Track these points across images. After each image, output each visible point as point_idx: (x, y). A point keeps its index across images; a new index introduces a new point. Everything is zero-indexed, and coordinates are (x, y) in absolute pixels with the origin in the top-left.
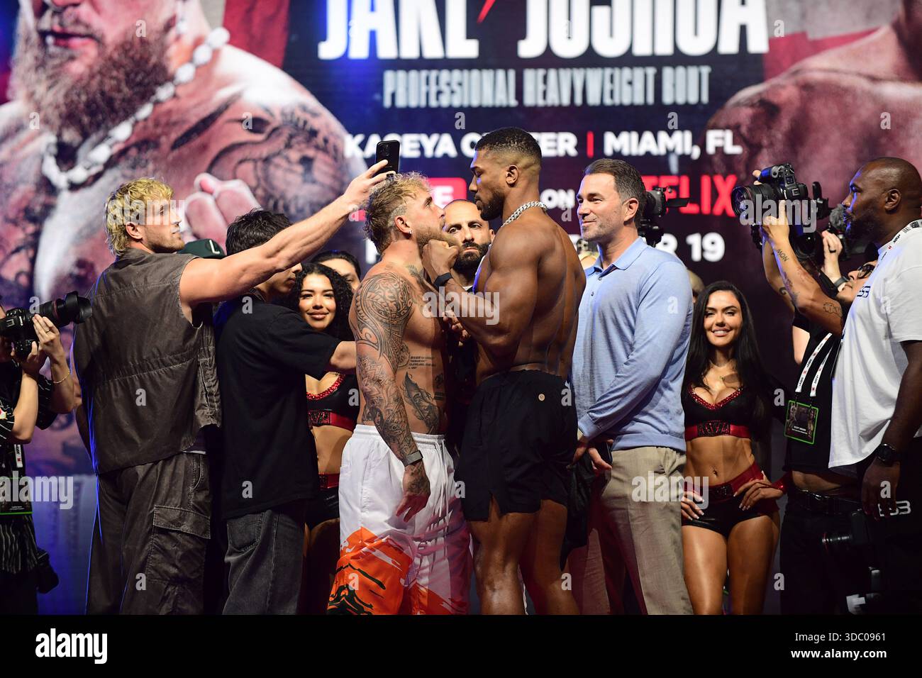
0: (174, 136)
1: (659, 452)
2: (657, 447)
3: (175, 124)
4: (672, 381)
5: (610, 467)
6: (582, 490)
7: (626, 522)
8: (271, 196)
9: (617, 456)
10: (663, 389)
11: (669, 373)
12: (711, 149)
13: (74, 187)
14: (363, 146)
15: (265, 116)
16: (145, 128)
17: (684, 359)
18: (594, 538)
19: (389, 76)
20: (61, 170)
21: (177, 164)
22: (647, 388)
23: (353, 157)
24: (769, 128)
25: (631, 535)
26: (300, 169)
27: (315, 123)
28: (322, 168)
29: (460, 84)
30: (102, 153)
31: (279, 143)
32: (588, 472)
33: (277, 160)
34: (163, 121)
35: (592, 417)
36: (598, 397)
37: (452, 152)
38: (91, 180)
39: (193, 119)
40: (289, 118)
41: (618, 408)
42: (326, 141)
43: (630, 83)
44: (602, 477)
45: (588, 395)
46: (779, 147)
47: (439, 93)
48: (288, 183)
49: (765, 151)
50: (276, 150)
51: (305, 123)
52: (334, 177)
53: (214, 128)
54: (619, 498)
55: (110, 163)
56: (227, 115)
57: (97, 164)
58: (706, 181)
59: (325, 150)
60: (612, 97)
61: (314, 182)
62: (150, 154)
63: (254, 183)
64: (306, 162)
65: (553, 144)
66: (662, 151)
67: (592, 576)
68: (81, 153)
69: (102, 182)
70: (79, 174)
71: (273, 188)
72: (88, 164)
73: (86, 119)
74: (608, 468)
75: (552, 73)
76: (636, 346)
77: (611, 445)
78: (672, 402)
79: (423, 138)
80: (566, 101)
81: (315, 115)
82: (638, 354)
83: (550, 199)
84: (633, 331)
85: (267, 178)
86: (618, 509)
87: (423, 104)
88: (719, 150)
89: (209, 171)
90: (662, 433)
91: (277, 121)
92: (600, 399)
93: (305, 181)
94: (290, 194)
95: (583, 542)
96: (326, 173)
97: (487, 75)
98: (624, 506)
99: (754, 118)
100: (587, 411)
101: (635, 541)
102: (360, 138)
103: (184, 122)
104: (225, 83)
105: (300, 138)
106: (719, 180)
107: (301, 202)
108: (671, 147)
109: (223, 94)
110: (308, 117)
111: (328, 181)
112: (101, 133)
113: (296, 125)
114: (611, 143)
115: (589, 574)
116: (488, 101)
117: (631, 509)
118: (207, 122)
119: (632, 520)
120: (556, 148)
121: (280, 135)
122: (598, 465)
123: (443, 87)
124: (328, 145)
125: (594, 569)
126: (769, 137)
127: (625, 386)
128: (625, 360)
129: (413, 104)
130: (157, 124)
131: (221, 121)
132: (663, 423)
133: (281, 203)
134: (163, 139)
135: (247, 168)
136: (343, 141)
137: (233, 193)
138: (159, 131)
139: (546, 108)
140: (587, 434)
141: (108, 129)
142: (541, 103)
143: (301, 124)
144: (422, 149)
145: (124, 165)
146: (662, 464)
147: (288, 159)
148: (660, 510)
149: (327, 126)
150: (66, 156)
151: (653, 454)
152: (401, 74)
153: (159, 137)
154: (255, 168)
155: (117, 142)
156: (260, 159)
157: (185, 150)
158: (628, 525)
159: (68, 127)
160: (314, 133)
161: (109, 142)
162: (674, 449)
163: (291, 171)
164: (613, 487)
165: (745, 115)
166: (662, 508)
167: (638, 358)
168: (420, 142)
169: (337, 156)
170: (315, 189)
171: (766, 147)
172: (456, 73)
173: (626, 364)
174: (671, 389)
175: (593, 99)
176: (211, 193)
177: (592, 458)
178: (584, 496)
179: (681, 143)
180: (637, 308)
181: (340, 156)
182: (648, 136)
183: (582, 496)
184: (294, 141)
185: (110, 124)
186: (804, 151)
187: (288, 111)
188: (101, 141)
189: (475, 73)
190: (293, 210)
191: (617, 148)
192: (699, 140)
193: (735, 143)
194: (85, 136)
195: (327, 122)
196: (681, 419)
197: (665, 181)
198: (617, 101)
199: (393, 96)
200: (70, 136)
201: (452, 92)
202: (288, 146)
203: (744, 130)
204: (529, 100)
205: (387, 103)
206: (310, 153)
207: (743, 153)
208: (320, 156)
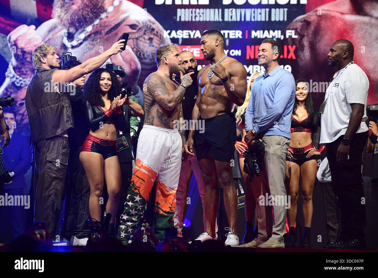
0: (106, 30)
1: (279, 137)
3: (107, 26)
8: (139, 51)
10: (283, 117)
11: (285, 112)
12: (287, 37)
13: (73, 47)
14: (170, 34)
15: (137, 24)
16: (97, 27)
19: (179, 10)
20: (69, 42)
21: (107, 40)
22: (277, 117)
23: (166, 38)
24: (307, 30)
26: (148, 42)
27: (154, 26)
29: (203, 13)
30: (82, 36)
31: (141, 33)
33: (141, 39)
34: (102, 25)
38: (78, 45)
39: (113, 25)
40: (145, 25)
42: (157, 32)
43: (260, 14)
46: (310, 36)
47: (196, 16)
48: (144, 46)
49: (305, 37)
50: (140, 35)
51: (150, 26)
55: (85, 39)
56: (124, 24)
57: (81, 40)
58: (285, 47)
59: (157, 36)
60: (254, 18)
61: (153, 46)
62: (99, 36)
63: (133, 47)
64: (151, 39)
65: (234, 34)
66: (271, 37)
68: (76, 36)
69: (82, 46)
70: (75, 43)
71: (139, 48)
72: (78, 40)
73: (77, 25)
75: (234, 10)
78: (286, 121)
79: (190, 31)
80: (239, 20)
81: (153, 23)
83: (233, 53)
85: (137, 45)
87: (190, 20)
88: (290, 37)
90: (281, 131)
91: (141, 25)
93: (150, 46)
94: (145, 51)
96: (157, 43)
97: (212, 10)
98: (266, 155)
99: (302, 26)
102: (169, 31)
103: (110, 25)
105: (148, 31)
106: (290, 47)
107: (149, 53)
108: (274, 36)
110: (151, 24)
112: (82, 29)
113: (147, 27)
114: (254, 34)
116: (212, 19)
117: (268, 156)
118: (118, 25)
119: (268, 159)
120: (235, 35)
121: (142, 30)
123: (197, 14)
124: (158, 34)
126: (307, 32)
127: (270, 116)
129: (187, 20)
130: (101, 26)
131: (122, 25)
132: (282, 128)
133: (142, 53)
134: (103, 31)
135: (131, 41)
136: (163, 32)
138: (101, 28)
139: (232, 22)
141: (84, 28)
142: (230, 20)
143: (149, 26)
144: (190, 35)
145: (89, 40)
146: (280, 141)
147: (144, 38)
149: (158, 27)
150: (71, 37)
151: (277, 138)
152: (183, 10)
153: (101, 31)
154: (133, 41)
155: (87, 32)
156: (135, 38)
157: (110, 35)
159: (71, 27)
160: (153, 30)
161: (85, 32)
162: (285, 137)
163: (146, 42)
165: (299, 25)
166: (278, 156)
168: (189, 33)
170: (153, 48)
171: (306, 36)
172: (202, 10)
175: (248, 19)
179: (277, 34)
180: (275, 90)
181: (162, 38)
182: (266, 32)
184: (146, 32)
185: (85, 26)
186: (318, 38)
187: (144, 22)
188: (82, 32)
189: (208, 10)
191: (256, 36)
192: (283, 33)
193: (295, 35)
194: (77, 30)
195: (157, 26)
198: (256, 20)
199: (180, 17)
200: (72, 30)
201: (200, 16)
202: (145, 34)
203: (298, 30)
204: (226, 19)
205: (178, 19)
206: (152, 36)
207: (298, 38)
208: (155, 37)
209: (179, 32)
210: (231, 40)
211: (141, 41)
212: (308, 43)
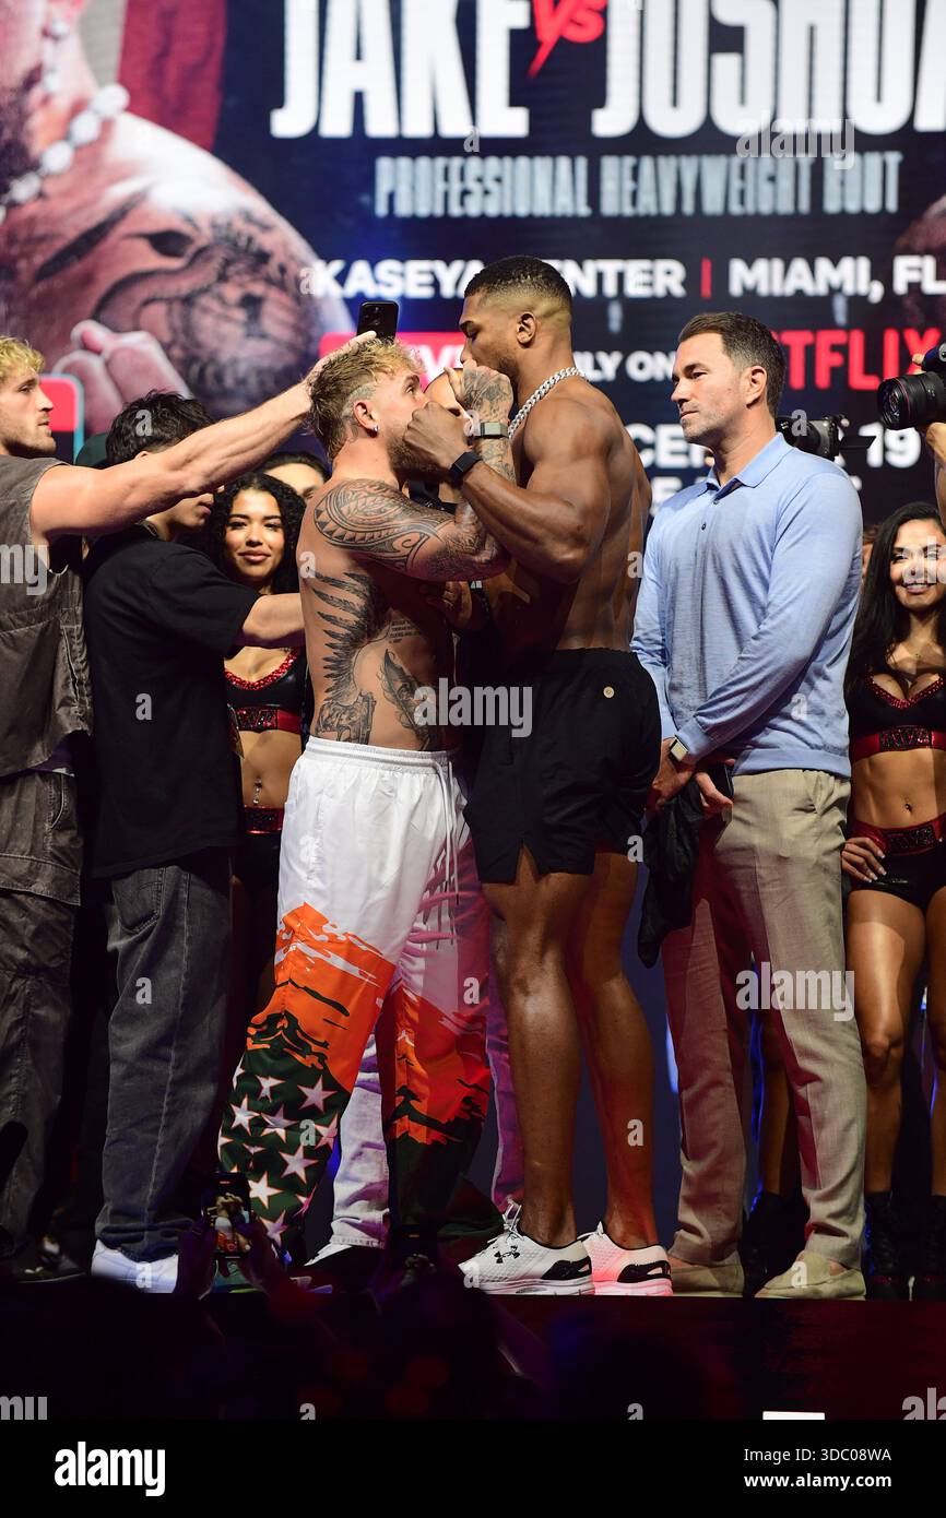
0: (39, 259)
1: (806, 778)
2: (804, 770)
3: (41, 239)
4: (829, 665)
5: (731, 802)
6: (685, 839)
7: (753, 888)
8: (196, 358)
9: (740, 784)
10: (814, 678)
11: (823, 653)
14: (341, 278)
15: (186, 229)
17: (849, 630)
18: (703, 912)
19: (384, 165)
21: (44, 307)
22: (787, 677)
25: (760, 908)
26: (240, 315)
27: (266, 241)
28: (276, 318)
29: (498, 180)
31: (207, 273)
32: (694, 809)
33: (205, 301)
34: (20, 236)
35: (701, 723)
36: (711, 690)
39: (70, 233)
40: (223, 232)
41: (743, 708)
42: (283, 270)
43: (772, 179)
44: (716, 819)
45: (696, 687)
47: (465, 193)
48: (222, 338)
50: (203, 284)
51: (250, 240)
52: (297, 329)
53: (103, 247)
54: (743, 849)
56: (123, 228)
58: (891, 339)
59: (281, 286)
60: (742, 201)
61: (263, 336)
63: (168, 338)
64: (251, 303)
65: (646, 278)
66: (822, 290)
67: (700, 973)
71: (198, 345)
74: (727, 804)
75: (647, 164)
76: (771, 611)
77: (731, 767)
78: (829, 698)
79: (439, 266)
80: (668, 208)
81: (266, 228)
82: (774, 623)
83: (641, 366)
84: (766, 586)
85: (188, 330)
86: (740, 867)
87: (439, 211)
88: (914, 287)
89: (96, 316)
90: (812, 748)
91: (205, 237)
92: (713, 695)
93: (249, 335)
94: (225, 357)
95: (686, 919)
96: (282, 323)
97: (542, 165)
98: (750, 863)
100: (694, 713)
101: (766, 917)
103: (55, 236)
104: (121, 174)
105: (241, 266)
107: (242, 368)
108: (835, 282)
109: (119, 192)
110: (253, 230)
111: (285, 335)
113: (235, 244)
114: (741, 276)
115: (694, 969)
116: (543, 208)
117: (760, 867)
118: (94, 236)
119: (764, 885)
120: (651, 284)
121: (209, 259)
122: (710, 799)
123: (472, 185)
124: (286, 277)
125: (704, 962)
127: (754, 674)
128: (754, 631)
129: (423, 211)
130: (11, 239)
131: (114, 235)
132: (813, 732)
133: (210, 370)
134: (22, 264)
135: (157, 312)
136: (309, 269)
137: (133, 353)
138: (15, 250)
139: (636, 219)
140: (693, 750)
142: (628, 211)
143: (243, 242)
144: (436, 284)
146: (812, 796)
147: (221, 299)
148: (808, 870)
149: (285, 245)
151: (796, 783)
152: (404, 162)
153: (15, 260)
154: (169, 313)
156: (178, 298)
157: (57, 282)
158: (756, 893)
160: (263, 257)
162: (831, 774)
163: (228, 319)
164: (734, 832)
166: (810, 866)
167: (774, 628)
168: (433, 273)
169: (299, 295)
170: (265, 347)
172: (493, 162)
173: (755, 638)
174: (826, 678)
175: (713, 205)
176: (98, 352)
177: (701, 789)
178: (688, 848)
179: (853, 276)
180: (773, 550)
181: (304, 295)
182: (799, 265)
183: (686, 850)
184: (231, 270)
187: (221, 221)
189: (523, 162)
190: (229, 382)
191: (750, 283)
192: (882, 272)
193: (939, 277)
195: (284, 238)
196: (844, 724)
197: (826, 338)
198: (750, 208)
199: (391, 197)
201: (486, 192)
202: (223, 278)
204: (610, 206)
205: (381, 209)
206: (258, 289)
208: (273, 295)
209: (387, 267)
210: (634, 309)
211: (205, 310)
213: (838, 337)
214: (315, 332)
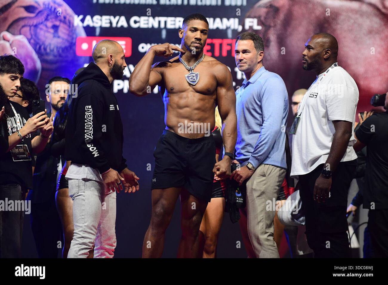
8: (38, 43)
12: (247, 27)
14: (83, 21)
15: (36, 5)
23: (78, 26)
24: (275, 18)
26: (52, 31)
27: (59, 10)
28: (63, 31)
31: (42, 18)
33: (41, 26)
37: (125, 25)
39: (0, 5)
40: (47, 6)
42: (65, 18)
46: (279, 27)
48: (46, 38)
49: (272, 29)
50: (41, 21)
51: (55, 9)
52: (69, 35)
53: (10, 10)
56: (17, 4)
59: (65, 23)
60: (201, 1)
61: (59, 37)
63: (29, 37)
64: (55, 28)
66: (225, 27)
71: (39, 39)
79: (112, 18)
80: (180, 3)
81: (60, 5)
85: (36, 35)
87: (112, 2)
88: (251, 27)
89: (8, 30)
91: (41, 7)
93: (54, 37)
94: (47, 43)
96: (64, 33)
99: (267, 13)
102: (81, 17)
105: (52, 16)
107: (52, 47)
108: (228, 25)
110: (56, 6)
111: (65, 37)
113: (51, 10)
116: (143, 2)
118: (7, 7)
120: (174, 24)
121: (42, 14)
124: (66, 20)
126: (274, 22)
129: (107, 1)
131: (13, 7)
133: (42, 47)
135: (27, 29)
136: (73, 18)
137: (19, 41)
139: (170, 6)
142: (168, 3)
143: (53, 9)
144: (111, 23)
147: (46, 26)
149: (66, 11)
154: (30, 30)
156: (32, 25)
163: (48, 32)
165: (263, 11)
168: (110, 20)
169: (70, 25)
170: (59, 40)
171: (273, 27)
175: (193, 2)
176: (8, 41)
179: (233, 24)
181: (71, 25)
182: (218, 20)
184: (49, 17)
186: (290, 30)
187: (46, 3)
190: (48, 50)
192: (242, 23)
193: (258, 25)
195: (66, 9)
197: (225, 41)
198: (204, 3)
202: (46, 20)
203: (263, 18)
204: (162, 2)
205: (95, 1)
206: (57, 23)
207: (262, 29)
208: (62, 25)
209: (96, 18)
210: (169, 31)
212: (275, 36)
213: (229, 41)
214: (74, 36)
